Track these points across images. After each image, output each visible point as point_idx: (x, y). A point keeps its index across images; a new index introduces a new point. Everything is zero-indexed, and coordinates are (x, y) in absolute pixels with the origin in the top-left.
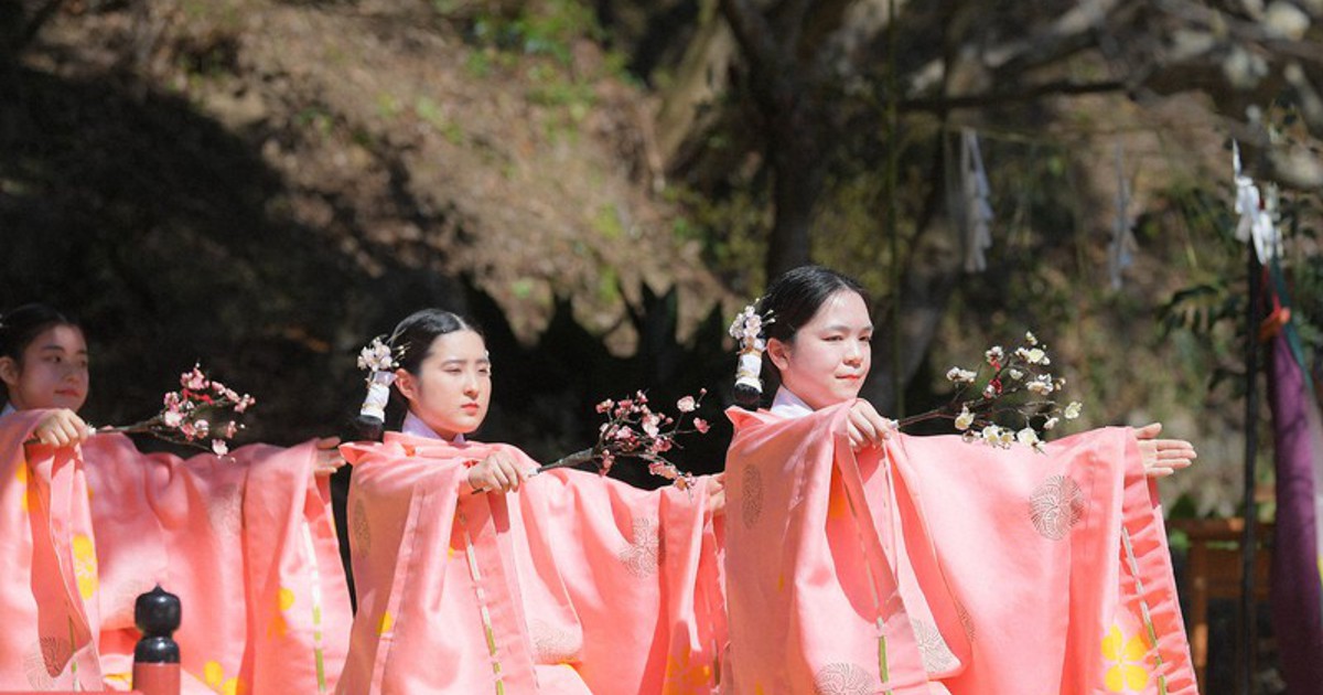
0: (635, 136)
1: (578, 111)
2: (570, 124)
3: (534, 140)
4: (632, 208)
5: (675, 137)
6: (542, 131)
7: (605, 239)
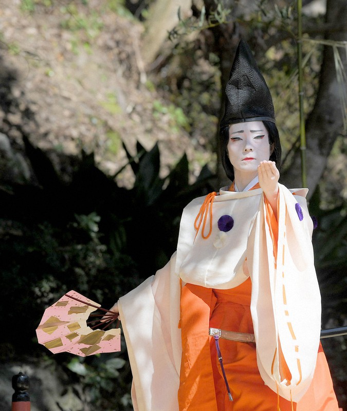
0: (128, 49)
1: (92, 33)
2: (87, 42)
3: (64, 52)
4: (126, 94)
5: (154, 48)
6: (69, 46)
7: (111, 115)
